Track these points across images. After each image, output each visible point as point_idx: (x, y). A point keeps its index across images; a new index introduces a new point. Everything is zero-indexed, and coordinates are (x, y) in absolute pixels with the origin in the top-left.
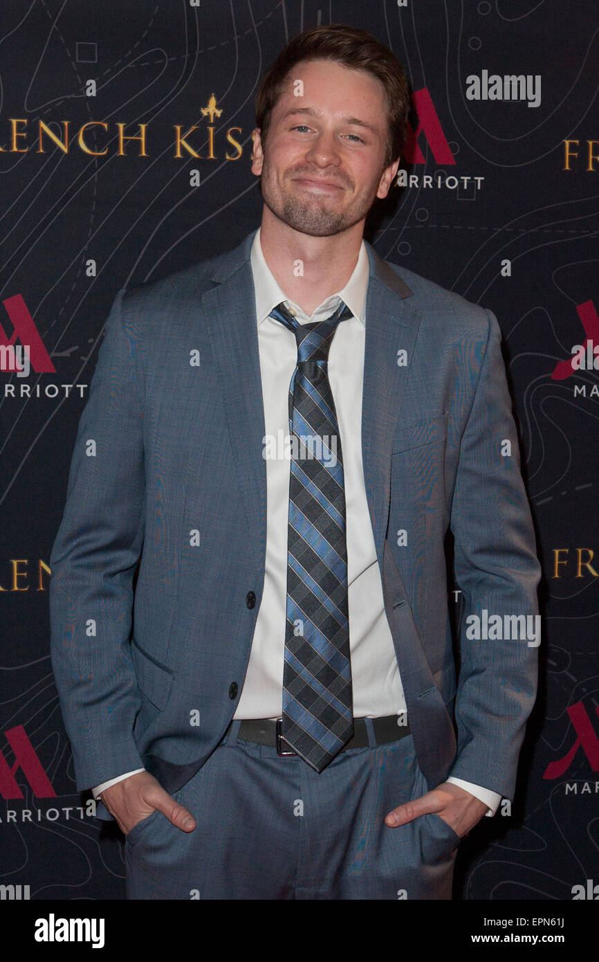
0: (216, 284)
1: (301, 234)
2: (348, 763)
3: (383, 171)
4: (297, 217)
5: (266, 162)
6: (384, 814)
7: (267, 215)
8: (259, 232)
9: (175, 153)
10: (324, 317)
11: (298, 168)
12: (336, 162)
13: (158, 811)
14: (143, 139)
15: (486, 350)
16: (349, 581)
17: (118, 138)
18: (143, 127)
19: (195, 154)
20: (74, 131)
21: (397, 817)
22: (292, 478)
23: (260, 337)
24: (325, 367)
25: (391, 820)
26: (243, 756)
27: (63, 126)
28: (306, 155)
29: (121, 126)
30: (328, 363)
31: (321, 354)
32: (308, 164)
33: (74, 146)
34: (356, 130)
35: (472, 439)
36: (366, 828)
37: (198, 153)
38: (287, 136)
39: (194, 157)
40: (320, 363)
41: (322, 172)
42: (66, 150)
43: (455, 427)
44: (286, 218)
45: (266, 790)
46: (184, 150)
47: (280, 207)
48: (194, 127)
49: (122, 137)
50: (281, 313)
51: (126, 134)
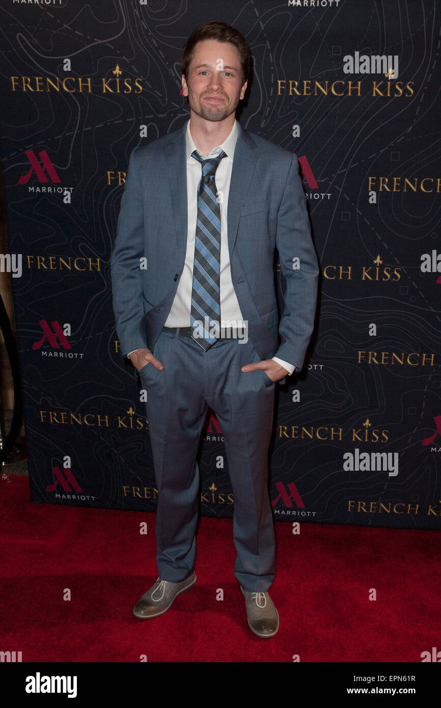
0: (172, 144)
1: (208, 121)
2: (224, 346)
3: (241, 88)
4: (207, 114)
5: (189, 91)
6: (241, 367)
7: (193, 114)
8: (190, 121)
9: (373, 94)
10: (215, 156)
11: (205, 92)
12: (221, 88)
13: (150, 363)
14: (359, 88)
15: (289, 171)
16: (221, 271)
17: (348, 88)
18: (359, 83)
19: (381, 94)
20: (330, 86)
21: (246, 369)
22: (197, 227)
23: (187, 166)
24: (214, 179)
25: (243, 369)
26: (181, 342)
27: (325, 83)
28: (208, 86)
29: (350, 83)
30: (216, 177)
31: (213, 173)
32: (209, 90)
33: (330, 92)
34: (228, 70)
35: (283, 211)
36: (233, 373)
37: (383, 94)
38: (198, 78)
39: (381, 96)
40: (211, 177)
41: (216, 93)
42: (326, 94)
43: (274, 206)
44: (202, 115)
45: (190, 357)
46: (377, 93)
47: (199, 111)
48: (382, 82)
49: (350, 88)
50: (195, 154)
51: (352, 86)
